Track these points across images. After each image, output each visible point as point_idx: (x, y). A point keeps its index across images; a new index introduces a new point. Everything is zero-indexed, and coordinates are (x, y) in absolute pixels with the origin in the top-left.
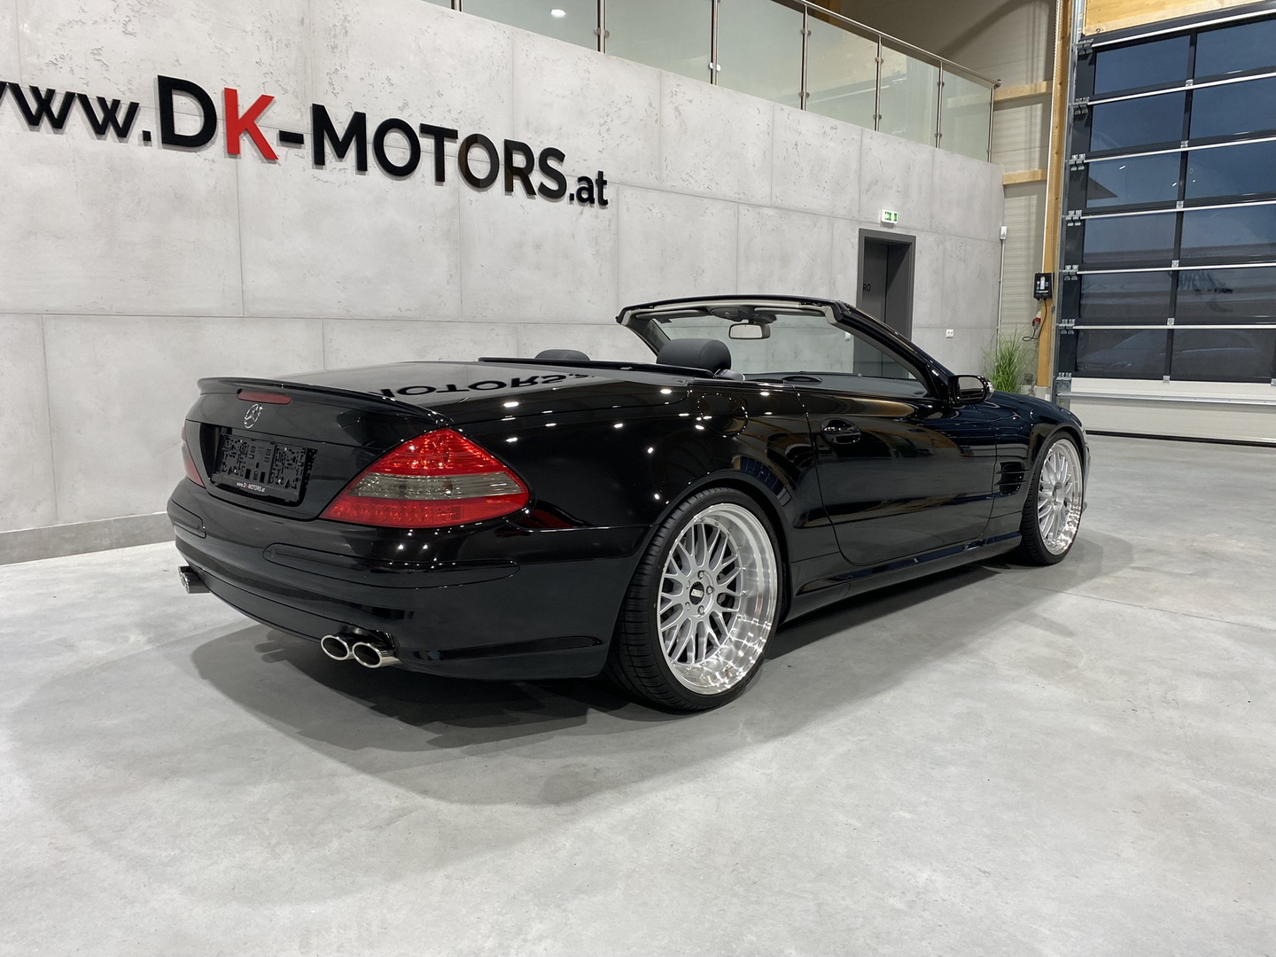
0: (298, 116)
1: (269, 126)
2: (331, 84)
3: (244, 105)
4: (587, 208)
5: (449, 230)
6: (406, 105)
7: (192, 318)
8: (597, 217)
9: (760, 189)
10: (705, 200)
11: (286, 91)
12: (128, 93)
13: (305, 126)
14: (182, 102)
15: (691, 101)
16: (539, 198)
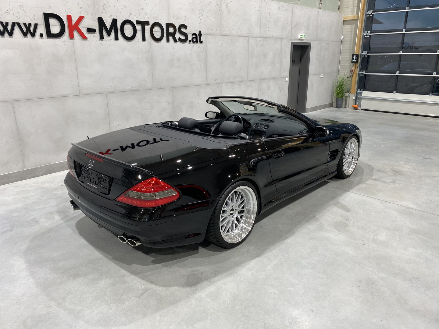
0: (93, 22)
1: (83, 27)
2: (104, 9)
3: (74, 20)
4: (195, 45)
5: (148, 58)
6: (131, 14)
7: (62, 97)
8: (199, 47)
9: (256, 31)
10: (237, 37)
11: (88, 13)
12: (33, 20)
13: (95, 25)
14: (53, 22)
15: (232, 2)
16: (179, 43)
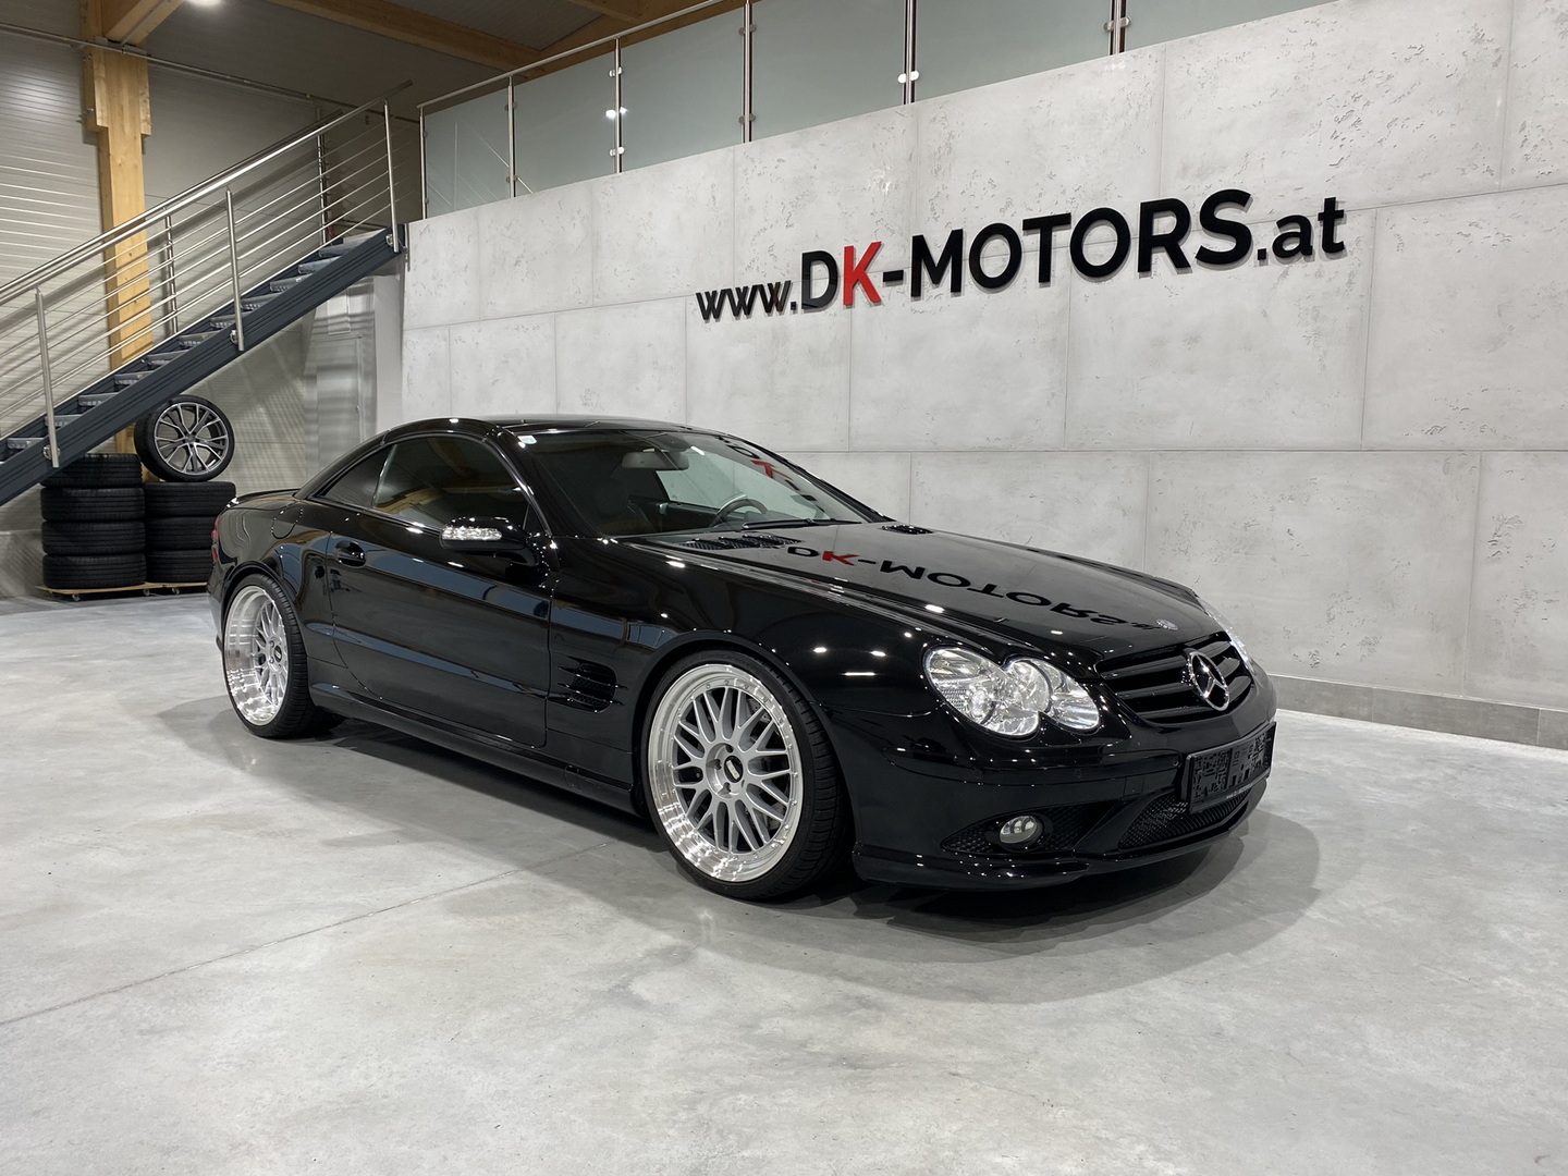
0: (902, 253)
1: (875, 271)
2: (933, 209)
3: (859, 258)
4: (1299, 267)
5: (1054, 340)
6: (1009, 204)
8: (1319, 275)
11: (894, 232)
12: (785, 273)
13: (904, 260)
16: (1199, 272)
